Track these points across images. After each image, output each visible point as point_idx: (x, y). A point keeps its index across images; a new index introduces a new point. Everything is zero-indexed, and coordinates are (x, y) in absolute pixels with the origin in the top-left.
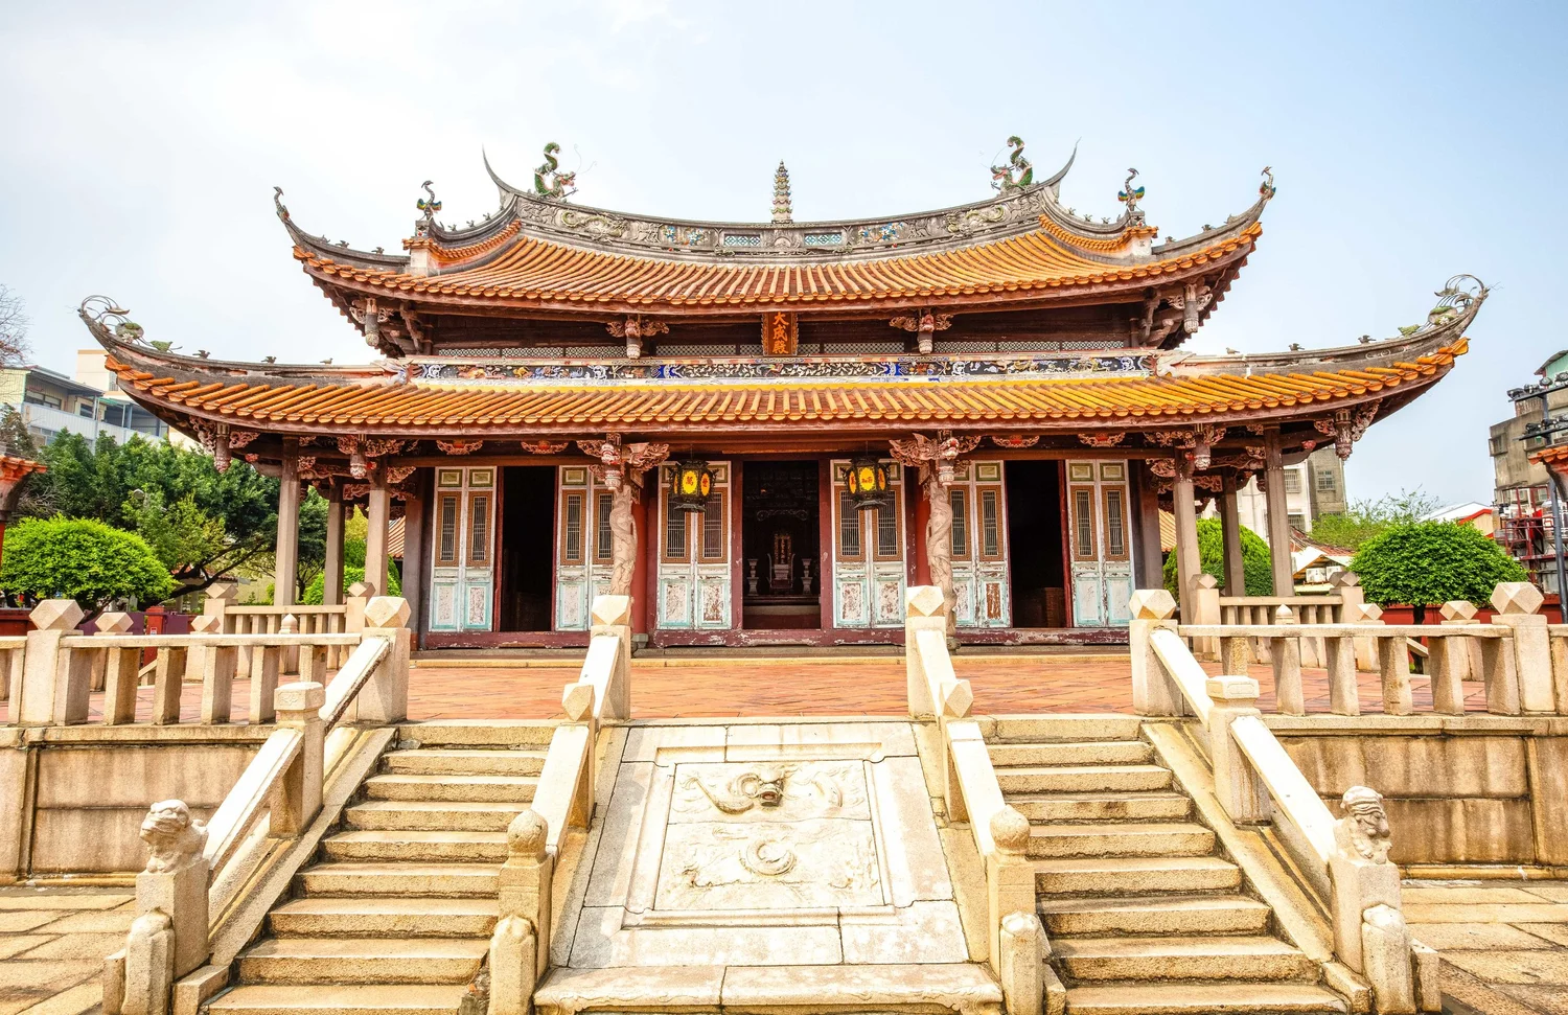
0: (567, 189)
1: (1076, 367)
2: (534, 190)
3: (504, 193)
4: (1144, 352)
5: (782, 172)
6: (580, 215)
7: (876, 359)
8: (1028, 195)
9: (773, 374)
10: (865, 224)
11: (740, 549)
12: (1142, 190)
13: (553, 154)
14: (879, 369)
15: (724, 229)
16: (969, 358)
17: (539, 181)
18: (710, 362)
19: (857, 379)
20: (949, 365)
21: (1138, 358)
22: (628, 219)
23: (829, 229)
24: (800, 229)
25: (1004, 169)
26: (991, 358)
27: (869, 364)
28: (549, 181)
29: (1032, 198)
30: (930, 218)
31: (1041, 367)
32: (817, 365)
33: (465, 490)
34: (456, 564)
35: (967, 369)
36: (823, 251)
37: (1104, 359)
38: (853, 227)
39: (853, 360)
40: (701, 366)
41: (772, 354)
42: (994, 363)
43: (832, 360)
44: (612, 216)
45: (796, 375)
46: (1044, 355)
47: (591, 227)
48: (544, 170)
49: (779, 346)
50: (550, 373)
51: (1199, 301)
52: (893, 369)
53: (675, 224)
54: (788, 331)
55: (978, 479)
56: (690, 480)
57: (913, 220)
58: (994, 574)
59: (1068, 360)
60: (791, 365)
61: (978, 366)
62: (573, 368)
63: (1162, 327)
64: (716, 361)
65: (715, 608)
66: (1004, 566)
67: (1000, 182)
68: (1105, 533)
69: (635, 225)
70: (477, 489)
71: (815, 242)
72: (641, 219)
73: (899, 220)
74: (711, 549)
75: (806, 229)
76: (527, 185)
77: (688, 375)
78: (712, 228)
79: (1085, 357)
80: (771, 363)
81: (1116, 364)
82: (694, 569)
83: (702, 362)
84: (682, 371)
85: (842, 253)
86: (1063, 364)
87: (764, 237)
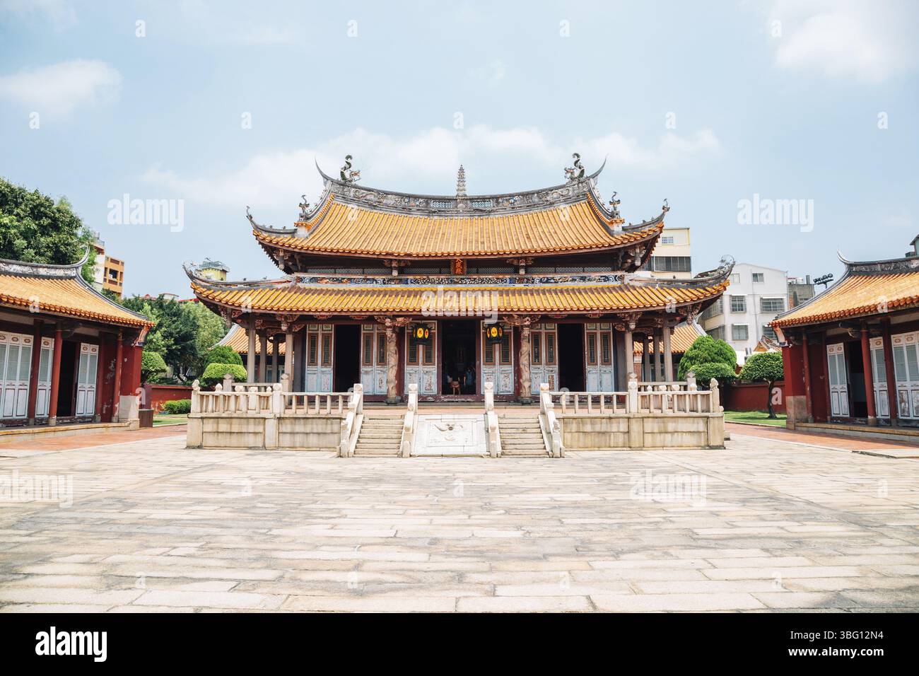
0: (356, 178)
1: (589, 280)
2: (340, 179)
3: (325, 180)
4: (619, 273)
5: (462, 170)
6: (362, 191)
7: (501, 277)
8: (582, 183)
9: (457, 283)
10: (502, 196)
11: (440, 359)
12: (619, 201)
13: (349, 160)
14: (502, 281)
15: (433, 199)
16: (541, 276)
17: (342, 174)
18: (428, 277)
19: (492, 285)
20: (533, 279)
21: (616, 276)
22: (387, 193)
23: (484, 199)
24: (470, 199)
25: (570, 169)
26: (551, 276)
27: (498, 279)
28: (347, 174)
29: (584, 184)
30: (533, 194)
31: (574, 280)
32: (475, 279)
33: (320, 332)
34: (317, 365)
35: (541, 281)
36: (481, 211)
37: (601, 277)
38: (496, 198)
39: (491, 277)
40: (424, 279)
41: (455, 274)
42: (553, 278)
43: (482, 277)
44: (378, 192)
45: (466, 283)
46: (575, 275)
47: (368, 197)
48: (345, 169)
49: (458, 271)
50: (357, 282)
51: (640, 253)
52: (508, 281)
53: (409, 196)
54: (462, 264)
55: (546, 329)
56: (420, 332)
57: (525, 195)
58: (552, 371)
59: (585, 277)
60: (464, 279)
61: (546, 279)
62: (368, 279)
63: (627, 262)
64: (431, 277)
65: (430, 385)
66: (556, 368)
67: (569, 175)
68: (601, 353)
69: (390, 196)
70: (326, 332)
71: (476, 205)
72: (392, 194)
73: (518, 195)
74: (428, 360)
75: (472, 200)
76: (338, 177)
77: (419, 283)
78: (428, 199)
79: (593, 275)
80: (455, 278)
81: (606, 279)
82: (421, 368)
83: (425, 277)
84: (416, 281)
85: (490, 212)
86: (583, 279)
87: (452, 203)
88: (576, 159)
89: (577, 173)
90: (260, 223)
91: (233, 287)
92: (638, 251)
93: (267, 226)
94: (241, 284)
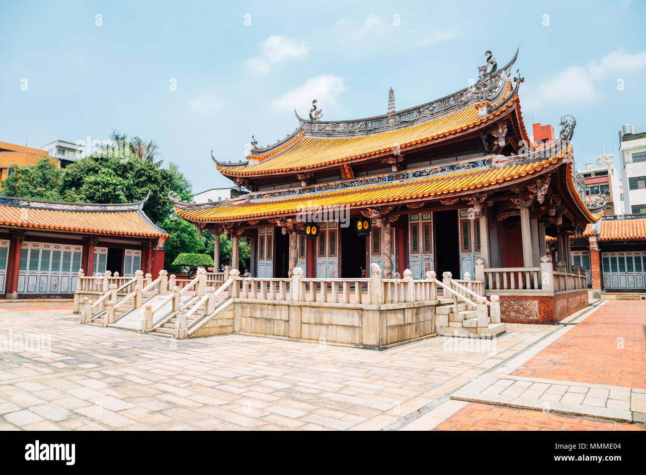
0: (319, 116)
1: (458, 168)
2: (309, 118)
3: (300, 121)
4: (488, 157)
5: (391, 92)
6: (323, 125)
7: (381, 176)
8: (494, 77)
9: (348, 186)
10: (423, 106)
11: (341, 251)
13: (315, 104)
14: (383, 179)
15: (370, 120)
16: (414, 171)
17: (310, 114)
18: (328, 184)
19: (374, 185)
20: (407, 174)
21: (485, 160)
22: (338, 123)
23: (409, 112)
24: (397, 114)
25: (483, 67)
26: (423, 169)
27: (379, 178)
28: (313, 114)
29: (497, 78)
30: (450, 98)
31: (443, 170)
32: (361, 181)
33: (266, 235)
34: (264, 258)
35: (414, 175)
36: (407, 122)
37: (470, 163)
38: (418, 109)
39: (373, 177)
40: (326, 186)
41: (347, 179)
42: (424, 171)
43: (366, 178)
44: (332, 123)
45: (355, 185)
46: (444, 165)
47: (327, 129)
48: (312, 111)
49: (349, 176)
50: (284, 194)
51: (503, 132)
52: (387, 179)
53: (353, 122)
54: (349, 170)
55: (423, 220)
57: (441, 101)
58: (428, 259)
59: (454, 166)
60: (353, 182)
61: (419, 173)
62: (290, 192)
63: (495, 145)
64: (330, 184)
65: (333, 273)
66: (432, 256)
67: (482, 73)
68: (475, 237)
69: (341, 124)
70: (269, 235)
71: (404, 118)
72: (342, 122)
73: (437, 102)
74: (332, 252)
75: (400, 114)
76: (308, 118)
77: (322, 190)
78: (366, 121)
79: (461, 163)
80: (347, 182)
81: (475, 164)
82: (327, 259)
83: (326, 184)
84: (320, 189)
85: (413, 122)
86: (452, 168)
87: (384, 121)
88: (489, 55)
89: (489, 69)
90: (221, 161)
91: (202, 207)
92: (500, 131)
93: (227, 162)
94: (207, 204)
